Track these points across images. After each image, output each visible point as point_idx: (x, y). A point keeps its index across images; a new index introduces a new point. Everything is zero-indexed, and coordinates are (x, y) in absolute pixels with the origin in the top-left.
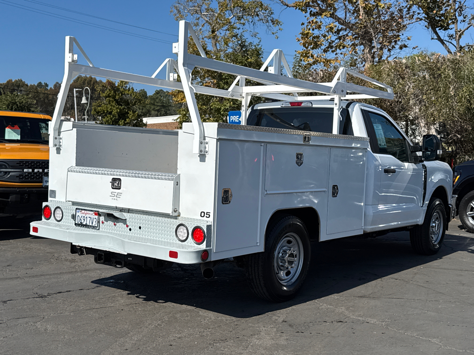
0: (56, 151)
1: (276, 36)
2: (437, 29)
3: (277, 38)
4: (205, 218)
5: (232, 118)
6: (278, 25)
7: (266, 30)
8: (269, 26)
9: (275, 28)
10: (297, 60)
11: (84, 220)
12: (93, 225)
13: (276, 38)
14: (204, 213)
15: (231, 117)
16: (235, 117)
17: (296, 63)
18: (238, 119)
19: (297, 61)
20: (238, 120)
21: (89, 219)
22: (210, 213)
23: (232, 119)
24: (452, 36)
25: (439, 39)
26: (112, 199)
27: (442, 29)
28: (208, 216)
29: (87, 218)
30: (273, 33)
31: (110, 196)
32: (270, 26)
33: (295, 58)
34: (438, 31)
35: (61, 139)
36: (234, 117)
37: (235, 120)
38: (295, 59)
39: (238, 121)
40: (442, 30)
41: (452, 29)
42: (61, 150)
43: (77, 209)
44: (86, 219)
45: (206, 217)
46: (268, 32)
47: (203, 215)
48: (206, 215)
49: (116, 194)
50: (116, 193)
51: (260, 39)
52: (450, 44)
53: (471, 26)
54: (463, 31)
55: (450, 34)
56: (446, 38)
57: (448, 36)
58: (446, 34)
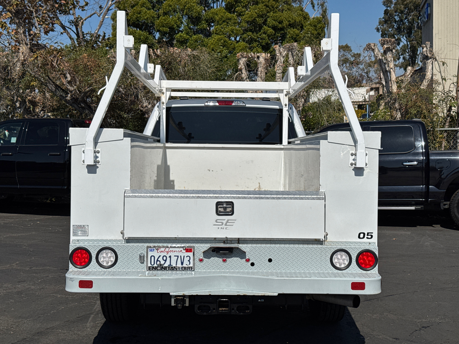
0: (86, 170)
4: (365, 240)
11: (166, 261)
12: (184, 265)
14: (364, 234)
21: (174, 259)
22: (372, 233)
24: (72, 22)
25: (61, 24)
26: (218, 228)
28: (370, 237)
29: (170, 257)
31: (214, 225)
34: (59, 16)
35: (98, 153)
40: (62, 14)
41: (73, 14)
42: (98, 167)
43: (148, 247)
44: (168, 259)
45: (367, 238)
47: (362, 236)
48: (366, 236)
49: (224, 222)
50: (224, 220)
52: (72, 31)
53: (94, 14)
54: (86, 18)
55: (70, 20)
56: (67, 24)
57: (69, 22)
58: (67, 19)
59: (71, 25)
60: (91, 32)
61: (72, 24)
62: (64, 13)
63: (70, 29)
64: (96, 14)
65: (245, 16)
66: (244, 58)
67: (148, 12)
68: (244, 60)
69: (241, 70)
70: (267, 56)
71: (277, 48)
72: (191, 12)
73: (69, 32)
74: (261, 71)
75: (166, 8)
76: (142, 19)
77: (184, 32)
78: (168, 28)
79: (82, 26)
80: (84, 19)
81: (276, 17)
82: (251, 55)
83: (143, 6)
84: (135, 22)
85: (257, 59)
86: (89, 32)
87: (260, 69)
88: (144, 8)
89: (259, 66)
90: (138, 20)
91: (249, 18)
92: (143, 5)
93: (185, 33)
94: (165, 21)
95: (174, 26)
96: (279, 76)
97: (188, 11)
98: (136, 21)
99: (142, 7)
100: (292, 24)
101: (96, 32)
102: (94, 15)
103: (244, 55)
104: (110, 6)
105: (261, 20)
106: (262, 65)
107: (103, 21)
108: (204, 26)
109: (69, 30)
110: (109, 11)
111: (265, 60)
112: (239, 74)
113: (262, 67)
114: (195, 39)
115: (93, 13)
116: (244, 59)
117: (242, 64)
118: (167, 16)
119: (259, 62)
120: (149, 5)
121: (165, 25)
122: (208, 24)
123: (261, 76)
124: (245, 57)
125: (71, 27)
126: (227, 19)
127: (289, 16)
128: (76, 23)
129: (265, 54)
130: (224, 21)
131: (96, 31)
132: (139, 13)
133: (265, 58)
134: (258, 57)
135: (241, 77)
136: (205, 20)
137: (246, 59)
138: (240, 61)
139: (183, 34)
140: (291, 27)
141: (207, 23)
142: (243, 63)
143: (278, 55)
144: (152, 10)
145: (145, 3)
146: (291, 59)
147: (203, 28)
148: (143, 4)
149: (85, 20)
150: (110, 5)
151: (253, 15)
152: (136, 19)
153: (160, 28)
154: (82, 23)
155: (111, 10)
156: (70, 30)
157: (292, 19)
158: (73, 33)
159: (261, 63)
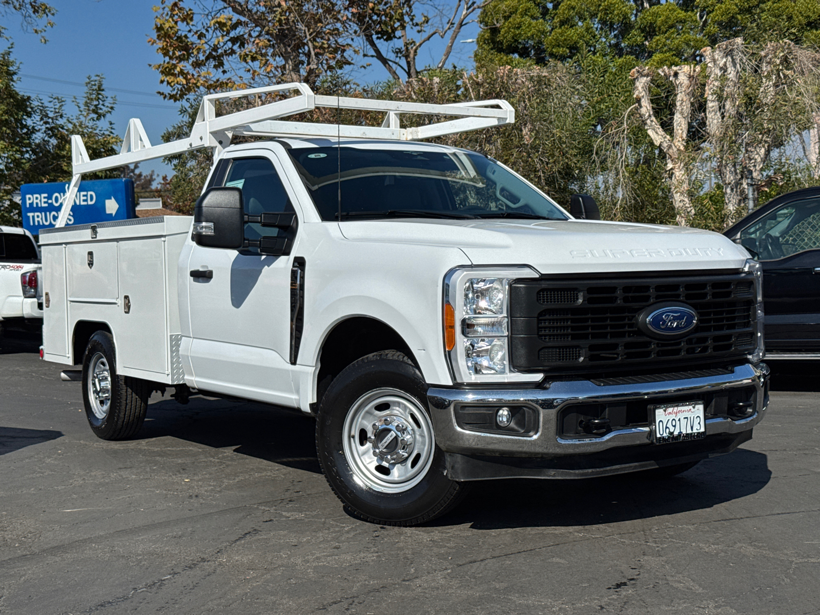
1: (43, 37)
2: (374, 37)
3: (45, 43)
5: (30, 199)
6: (47, 15)
7: (22, 24)
8: (27, 15)
9: (41, 21)
10: (94, 87)
13: (43, 41)
15: (28, 196)
16: (38, 196)
17: (91, 94)
18: (46, 200)
19: (93, 90)
20: (45, 202)
23: (31, 201)
24: (400, 51)
25: (379, 56)
27: (382, 37)
30: (36, 32)
32: (30, 16)
33: (89, 83)
34: (376, 42)
36: (35, 196)
37: (37, 203)
38: (89, 86)
39: (46, 205)
40: (382, 40)
41: (400, 38)
46: (25, 28)
51: (11, 41)
52: (399, 67)
53: (435, 33)
54: (421, 42)
55: (396, 47)
56: (391, 56)
57: (393, 51)
58: (390, 47)
59: (397, 57)
60: (429, 66)
61: (399, 55)
62: (385, 37)
63: (396, 63)
64: (437, 34)
65: (714, 13)
66: (645, 76)
67: (534, 22)
68: (644, 81)
69: (638, 100)
70: (694, 71)
71: (708, 53)
72: (610, 16)
73: (394, 69)
74: (682, 100)
75: (564, 13)
76: (523, 37)
77: (598, 54)
78: (567, 48)
79: (416, 57)
80: (418, 44)
81: (778, 9)
82: (663, 71)
83: (526, 15)
84: (511, 44)
85: (674, 79)
86: (426, 67)
87: (679, 97)
88: (527, 17)
89: (679, 90)
90: (516, 41)
91: (722, 16)
92: (525, 12)
93: (600, 54)
94: (562, 36)
95: (578, 43)
96: (713, 107)
97: (605, 14)
98: (513, 43)
99: (522, 17)
100: (813, 23)
101: (440, 65)
102: (434, 36)
103: (644, 70)
104: (464, 18)
105: (746, 18)
106: (683, 89)
107: (451, 46)
108: (636, 40)
109: (394, 66)
110: (463, 28)
111: (690, 78)
112: (637, 109)
113: (683, 93)
114: (620, 65)
115: (432, 32)
116: (645, 78)
117: (640, 88)
118: (566, 26)
119: (678, 83)
120: (536, 12)
121: (561, 43)
122: (644, 36)
123: (682, 109)
124: (647, 75)
125: (397, 60)
126: (677, 22)
127: (807, 7)
128: (405, 53)
129: (691, 68)
130: (671, 27)
131: (440, 63)
132: (518, 28)
133: (690, 75)
134: (676, 75)
135: (640, 114)
136: (640, 28)
137: (649, 78)
138: (637, 84)
139: (597, 57)
140: (812, 28)
141: (642, 35)
142: (642, 88)
143: (709, 65)
144: (541, 20)
145: (529, 8)
146: (732, 70)
147: (635, 44)
148: (526, 10)
149: (420, 45)
150: (464, 15)
151: (729, 9)
152: (513, 38)
153: (554, 50)
154: (415, 51)
155: (465, 24)
156: (396, 66)
157: (814, 13)
158: (403, 70)
159: (681, 85)
